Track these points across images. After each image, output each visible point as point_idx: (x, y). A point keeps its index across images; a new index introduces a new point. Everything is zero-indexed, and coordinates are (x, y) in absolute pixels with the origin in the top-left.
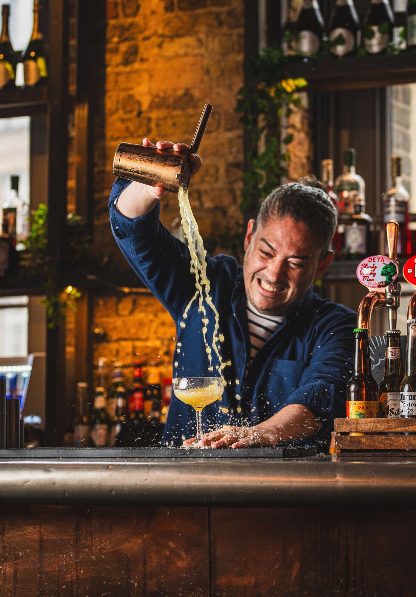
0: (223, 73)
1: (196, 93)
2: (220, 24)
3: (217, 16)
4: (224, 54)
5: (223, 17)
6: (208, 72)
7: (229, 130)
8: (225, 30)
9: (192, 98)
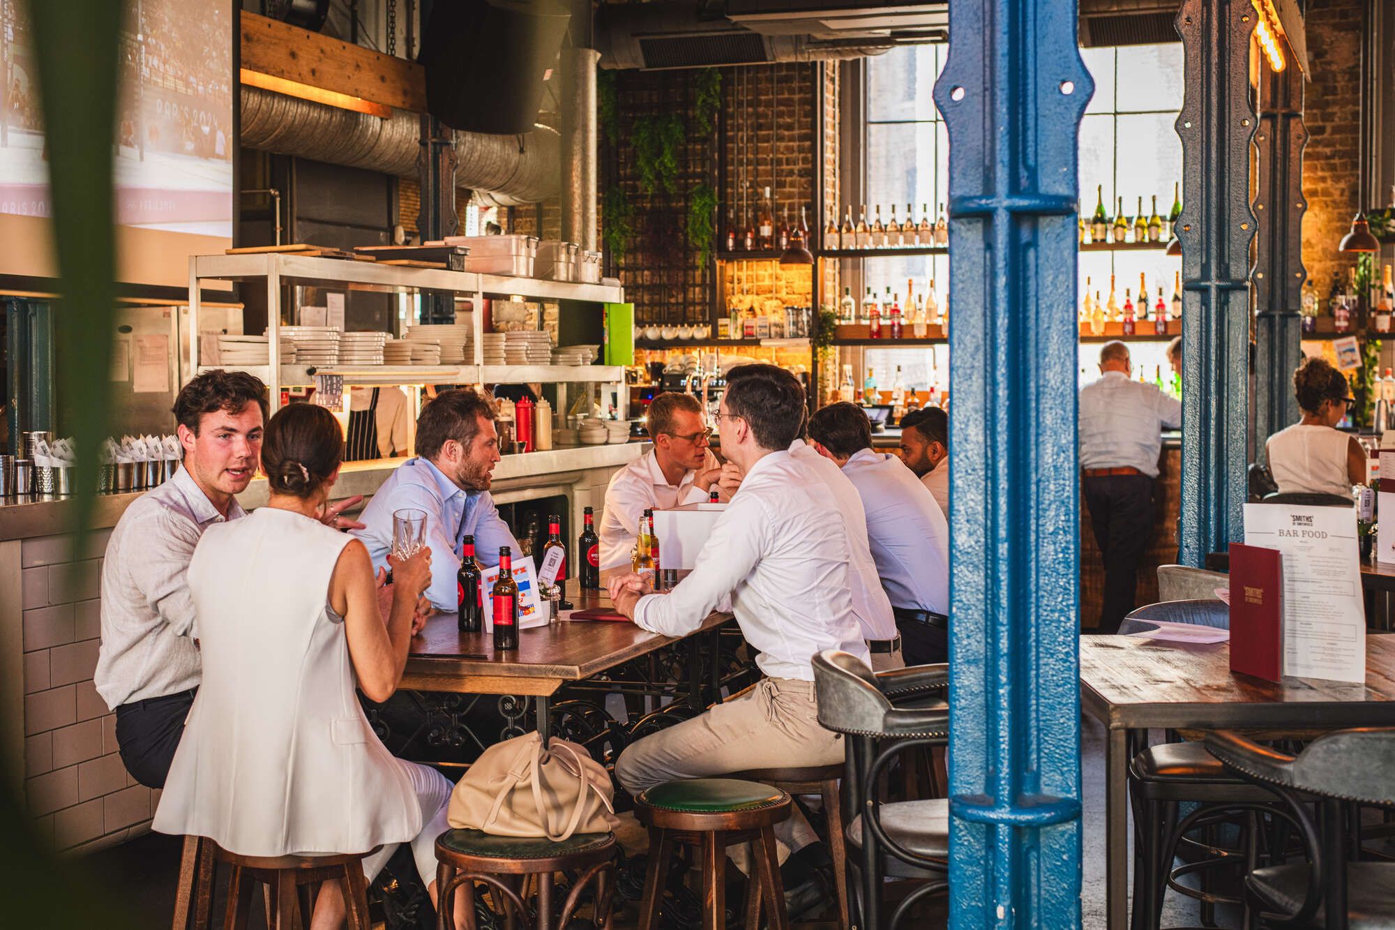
0: (1328, 232)
1: (1313, 241)
2: (1327, 206)
3: (1325, 202)
4: (1330, 221)
5: (1329, 203)
6: (1320, 230)
7: (1332, 260)
8: (1330, 209)
9: (1310, 244)
